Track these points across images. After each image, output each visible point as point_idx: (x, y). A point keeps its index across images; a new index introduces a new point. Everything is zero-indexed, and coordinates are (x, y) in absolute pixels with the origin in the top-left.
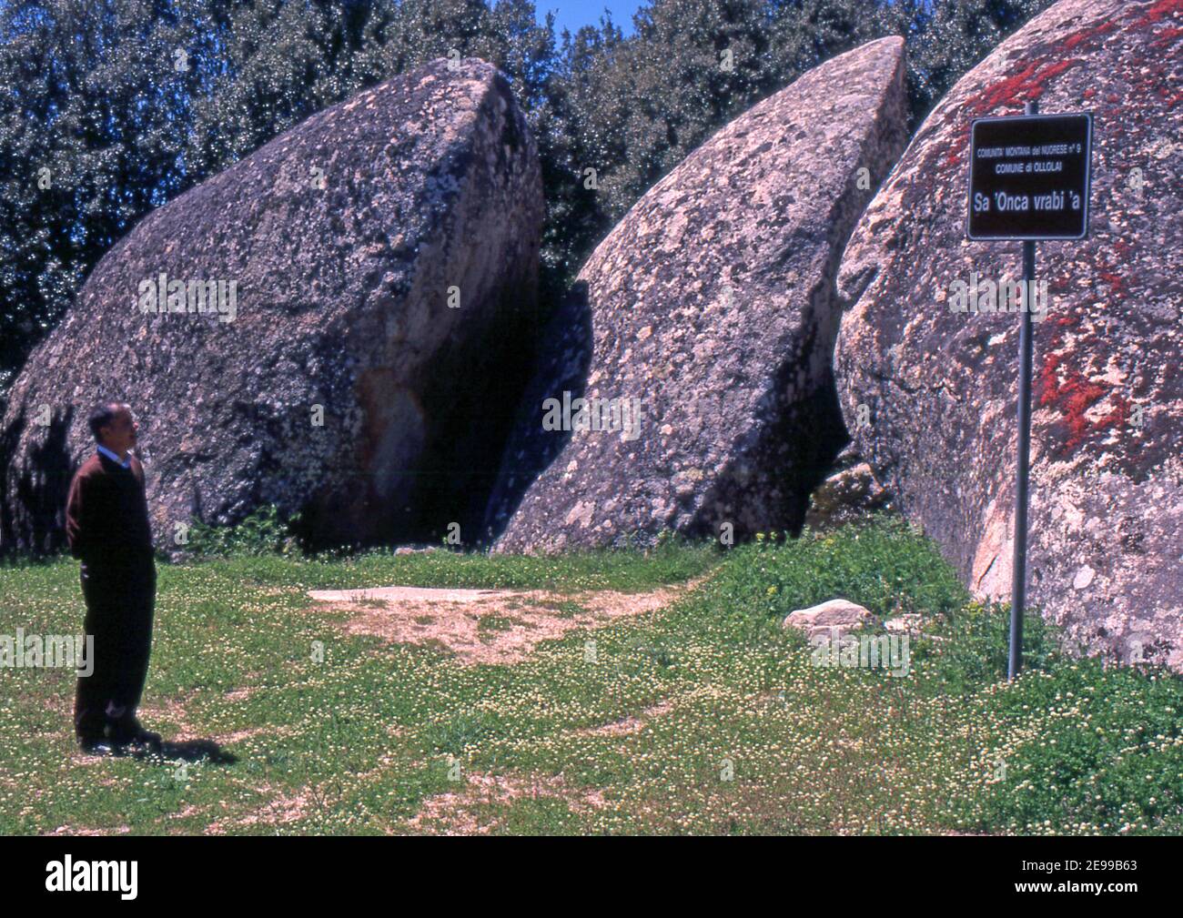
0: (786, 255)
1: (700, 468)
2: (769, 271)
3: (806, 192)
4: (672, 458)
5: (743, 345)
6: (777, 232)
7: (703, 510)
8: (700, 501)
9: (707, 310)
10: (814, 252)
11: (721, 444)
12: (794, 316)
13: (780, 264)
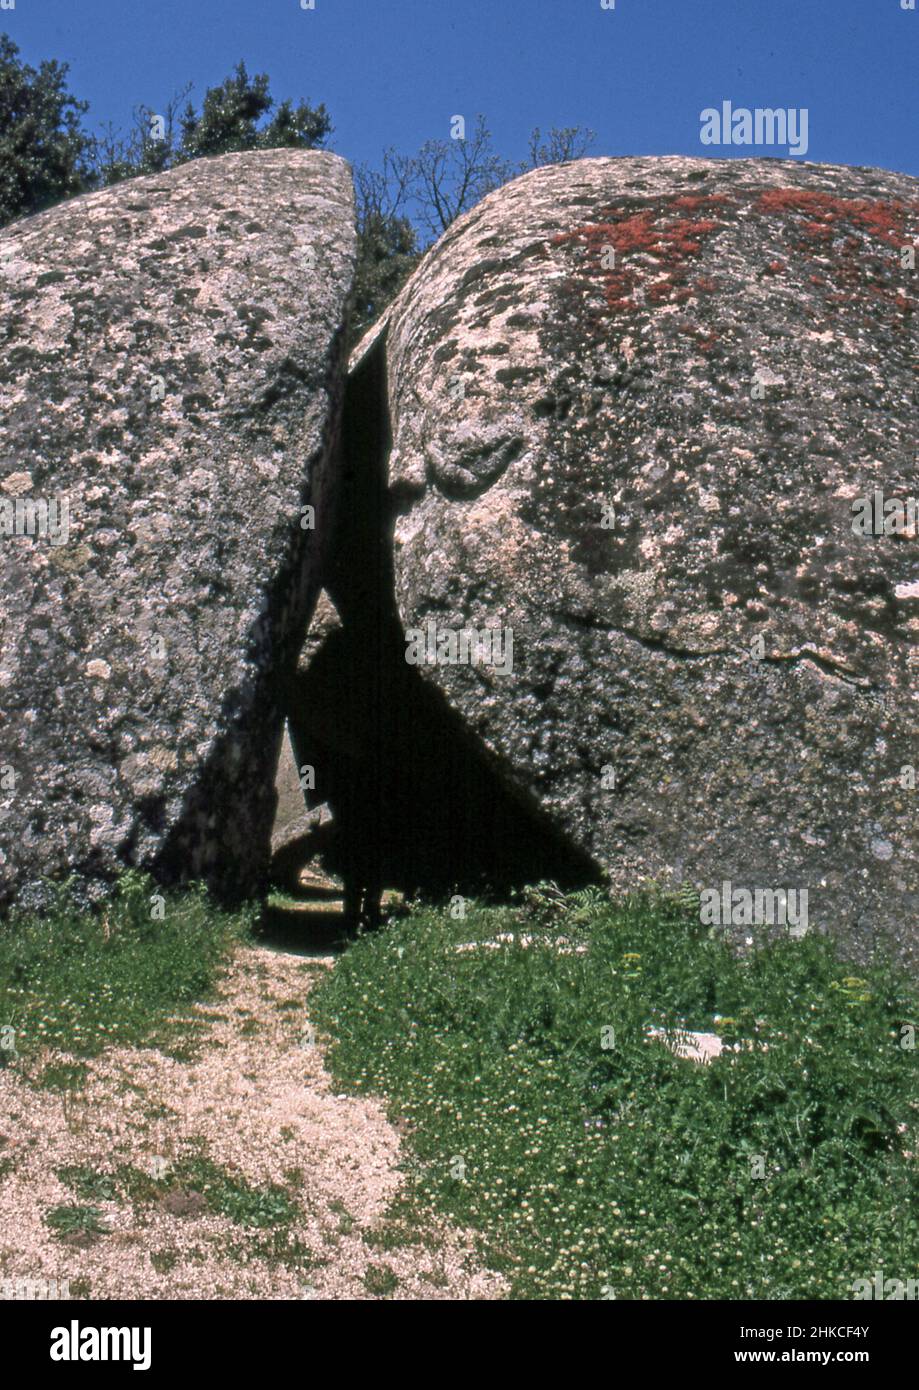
0: (272, 396)
1: (172, 747)
2: (250, 415)
3: (288, 309)
4: (120, 724)
5: (221, 530)
6: (253, 358)
7: (179, 829)
8: (174, 810)
9: (146, 460)
10: (308, 402)
11: (204, 704)
12: (290, 496)
13: (265, 407)
